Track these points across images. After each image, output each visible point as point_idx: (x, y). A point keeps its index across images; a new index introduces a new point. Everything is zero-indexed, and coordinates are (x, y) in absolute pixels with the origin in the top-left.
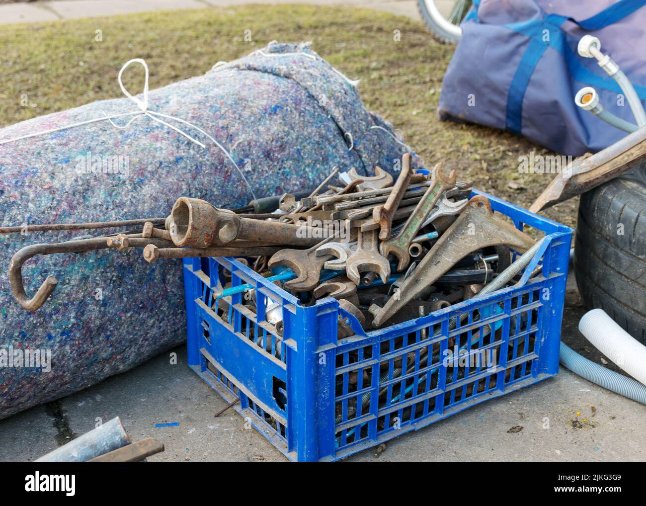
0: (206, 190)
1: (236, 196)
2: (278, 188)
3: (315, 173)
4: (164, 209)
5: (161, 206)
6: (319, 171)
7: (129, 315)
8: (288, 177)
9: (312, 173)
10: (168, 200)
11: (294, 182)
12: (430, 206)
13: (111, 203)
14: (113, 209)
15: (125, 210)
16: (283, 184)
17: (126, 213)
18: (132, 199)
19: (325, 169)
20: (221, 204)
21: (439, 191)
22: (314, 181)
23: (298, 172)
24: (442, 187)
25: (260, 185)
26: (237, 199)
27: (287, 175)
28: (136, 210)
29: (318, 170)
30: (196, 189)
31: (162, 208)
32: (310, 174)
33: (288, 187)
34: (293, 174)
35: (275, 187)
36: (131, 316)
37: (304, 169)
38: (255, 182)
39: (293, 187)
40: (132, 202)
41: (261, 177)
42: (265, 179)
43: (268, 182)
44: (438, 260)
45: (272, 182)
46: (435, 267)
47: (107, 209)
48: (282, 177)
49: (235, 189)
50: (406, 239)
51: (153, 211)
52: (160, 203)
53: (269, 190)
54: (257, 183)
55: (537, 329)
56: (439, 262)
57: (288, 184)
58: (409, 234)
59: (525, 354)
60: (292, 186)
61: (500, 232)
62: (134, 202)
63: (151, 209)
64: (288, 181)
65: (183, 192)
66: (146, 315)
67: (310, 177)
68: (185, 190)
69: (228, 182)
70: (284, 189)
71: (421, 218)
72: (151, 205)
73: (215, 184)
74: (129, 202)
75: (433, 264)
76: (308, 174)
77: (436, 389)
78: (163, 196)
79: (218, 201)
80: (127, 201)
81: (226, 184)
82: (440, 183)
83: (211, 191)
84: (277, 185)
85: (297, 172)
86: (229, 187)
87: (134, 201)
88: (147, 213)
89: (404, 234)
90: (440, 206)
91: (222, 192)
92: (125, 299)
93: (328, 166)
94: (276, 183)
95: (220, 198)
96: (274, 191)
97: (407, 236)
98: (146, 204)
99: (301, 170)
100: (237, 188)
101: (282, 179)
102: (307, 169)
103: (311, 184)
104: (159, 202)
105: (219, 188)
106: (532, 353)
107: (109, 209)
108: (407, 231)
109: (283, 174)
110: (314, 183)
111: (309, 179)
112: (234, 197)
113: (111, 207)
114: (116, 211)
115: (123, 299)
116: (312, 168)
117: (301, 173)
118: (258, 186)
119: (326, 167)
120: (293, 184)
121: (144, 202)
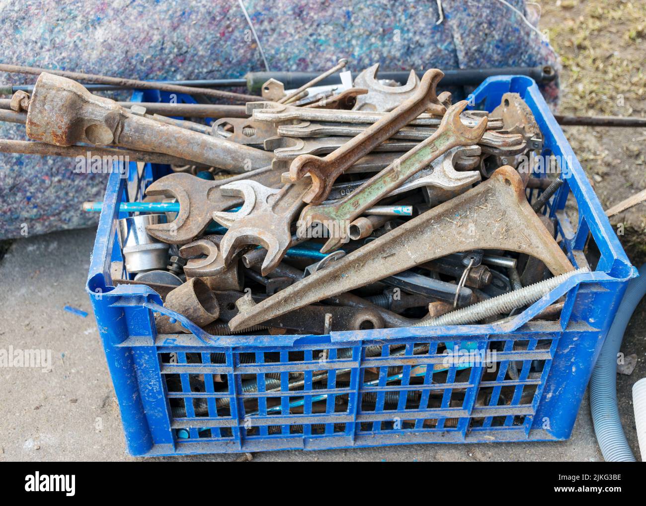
0: (188, 47)
1: (234, 61)
2: (303, 60)
3: (364, 49)
4: (119, 61)
5: (115, 58)
6: (373, 48)
7: (56, 179)
8: (322, 48)
9: (361, 48)
10: (127, 52)
11: (328, 56)
12: (417, 166)
13: (48, 43)
14: (49, 50)
15: (64, 55)
16: (310, 56)
17: (64, 58)
18: (78, 42)
19: (384, 46)
20: (207, 68)
21: (443, 146)
22: (360, 60)
23: (339, 43)
24: (452, 140)
25: (277, 51)
26: (235, 65)
27: (321, 45)
28: (79, 57)
29: (371, 45)
30: (173, 43)
31: (117, 60)
32: (357, 49)
33: (317, 61)
34: (329, 45)
35: (298, 58)
36: (59, 181)
37: (349, 42)
38: (270, 46)
39: (326, 62)
40: (76, 46)
41: (281, 41)
42: (286, 45)
43: (289, 49)
44: (393, 252)
45: (296, 51)
46: (382, 261)
47: (42, 48)
48: (312, 47)
49: (233, 52)
50: (352, 209)
51: (103, 62)
52: (115, 54)
53: (288, 60)
54: (273, 48)
55: (540, 383)
56: (393, 255)
57: (319, 58)
58: (361, 202)
59: (515, 403)
60: (323, 62)
61: (527, 232)
62: (79, 46)
63: (101, 59)
64: (320, 54)
65: (152, 45)
66: (85, 182)
67: (356, 54)
68: (155, 42)
69: (226, 41)
70: (312, 62)
71: (392, 180)
72: (101, 54)
73: (202, 41)
74: (71, 45)
75: (380, 256)
76: (354, 48)
77: (345, 413)
78: (122, 45)
79: (203, 64)
80: (69, 42)
81: (222, 42)
82: (450, 133)
83: (195, 49)
84: (302, 56)
85: (336, 44)
86: (227, 47)
87: (80, 44)
88: (93, 64)
89: (352, 201)
90: (437, 169)
91: (212, 54)
92: (50, 162)
93: (390, 43)
94: (300, 52)
95: (206, 60)
96: (295, 63)
97: (356, 205)
98: (95, 52)
99: (343, 41)
100: (237, 50)
101: (310, 49)
102: (354, 42)
103: (355, 62)
104: (114, 51)
105: (208, 47)
106: (528, 405)
107: (44, 50)
108: (360, 196)
109: (315, 42)
110: (359, 63)
111: (353, 55)
112: (230, 62)
113: (47, 47)
114: (51, 53)
115: (47, 161)
116: (363, 42)
117: (344, 45)
118: (273, 52)
119: (386, 42)
120: (326, 59)
121: (93, 49)
